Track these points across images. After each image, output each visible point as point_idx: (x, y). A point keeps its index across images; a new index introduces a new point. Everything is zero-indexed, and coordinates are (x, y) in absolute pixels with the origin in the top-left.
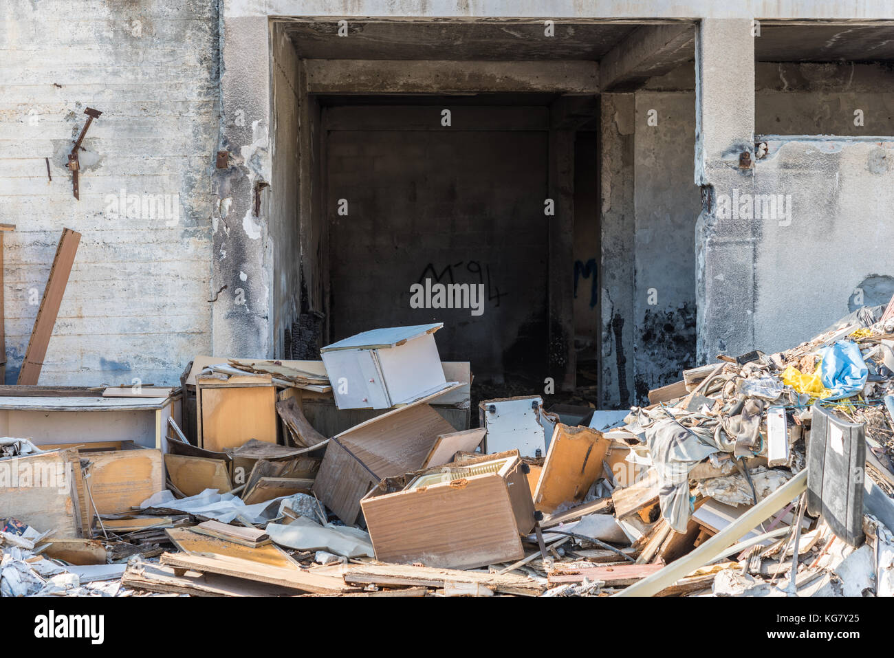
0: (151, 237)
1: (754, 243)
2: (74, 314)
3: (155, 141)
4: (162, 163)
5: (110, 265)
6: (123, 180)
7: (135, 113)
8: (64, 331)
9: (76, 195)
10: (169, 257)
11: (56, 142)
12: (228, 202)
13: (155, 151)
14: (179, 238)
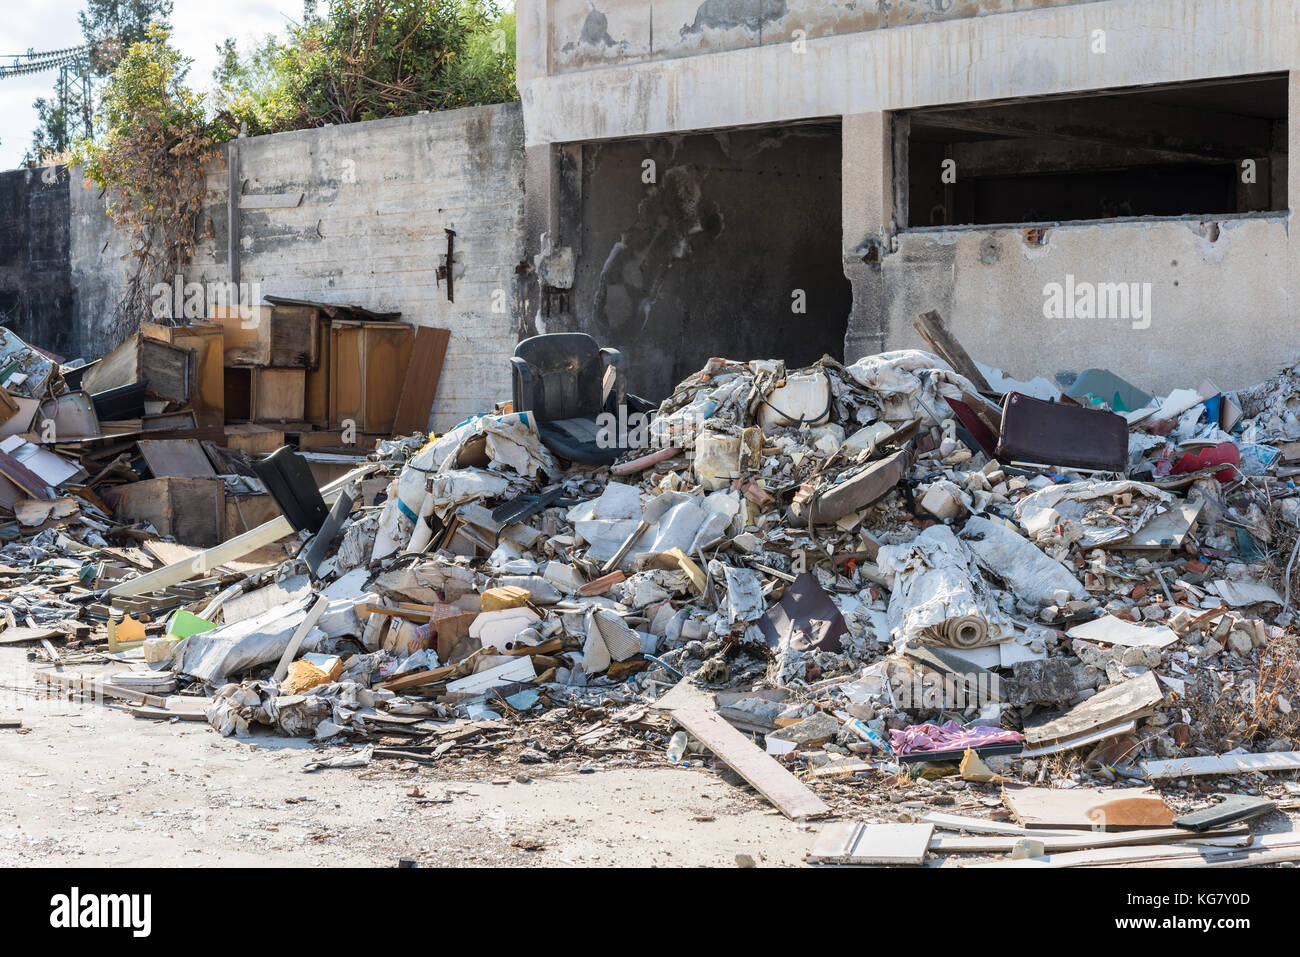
0: (492, 334)
1: (882, 338)
2: (451, 396)
3: (494, 253)
4: (498, 271)
5: (470, 356)
6: (477, 286)
7: (484, 231)
8: (446, 410)
9: (450, 297)
10: (502, 350)
11: (440, 256)
12: (527, 303)
13: (494, 261)
14: (507, 334)
